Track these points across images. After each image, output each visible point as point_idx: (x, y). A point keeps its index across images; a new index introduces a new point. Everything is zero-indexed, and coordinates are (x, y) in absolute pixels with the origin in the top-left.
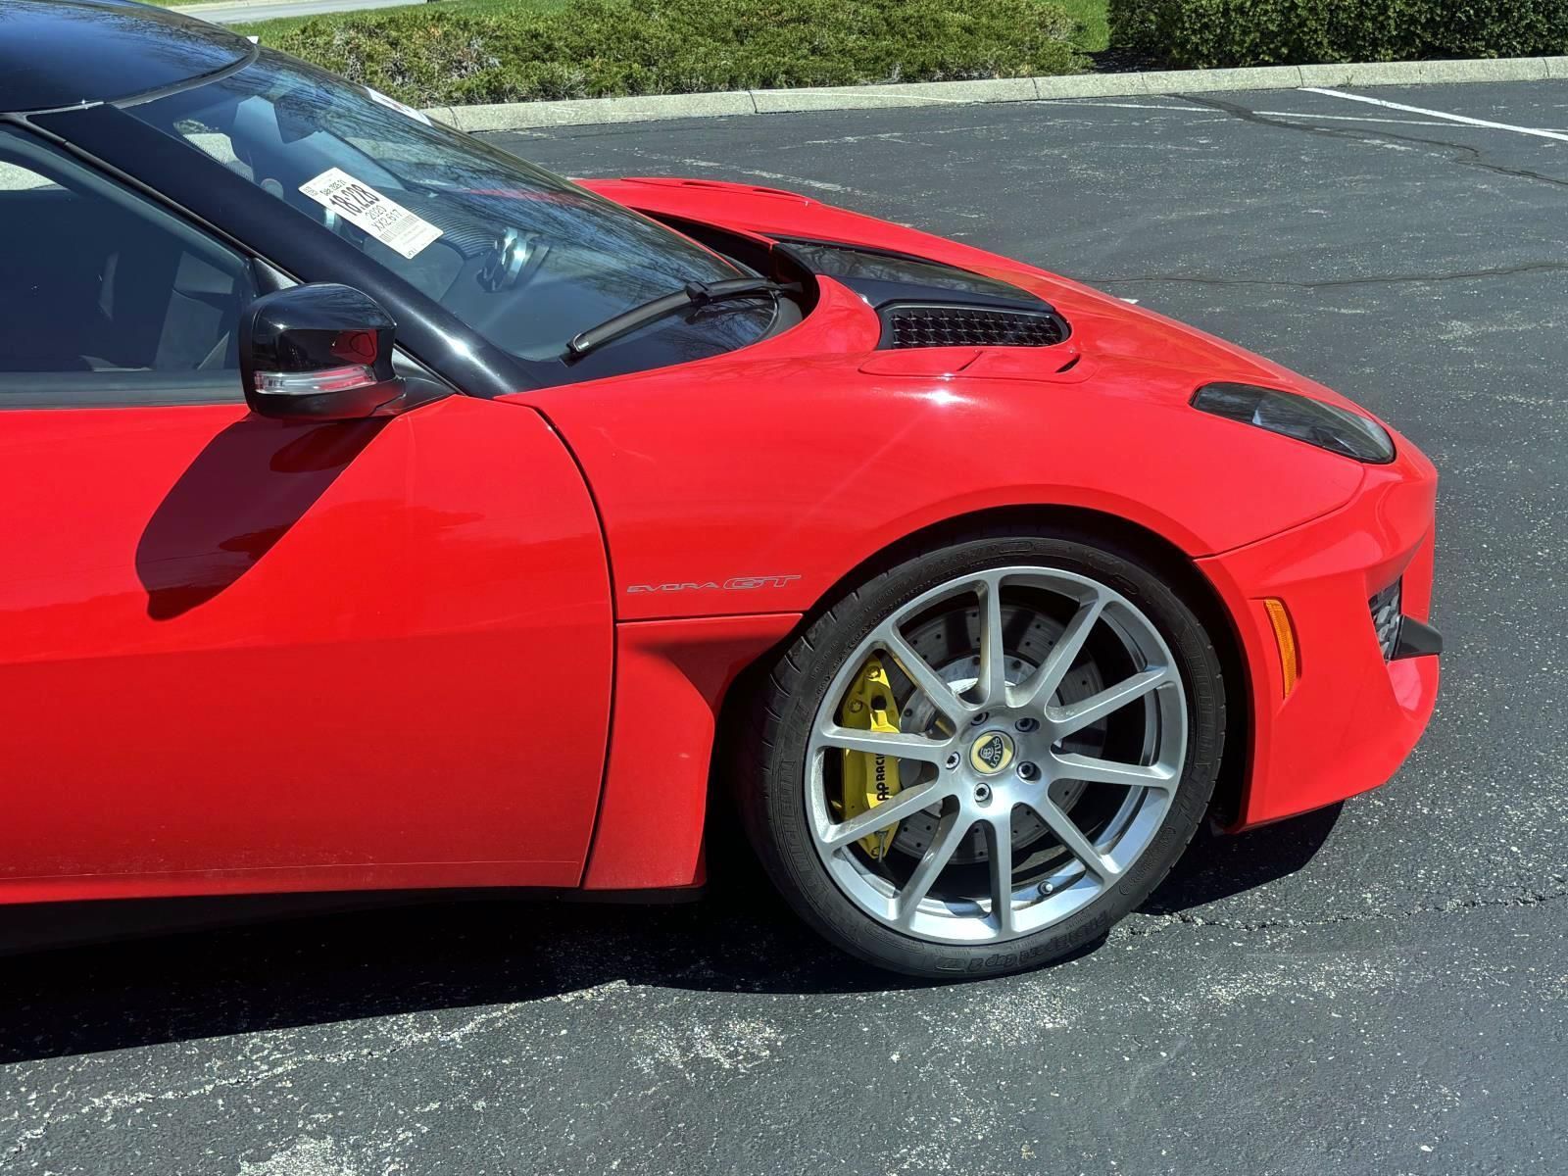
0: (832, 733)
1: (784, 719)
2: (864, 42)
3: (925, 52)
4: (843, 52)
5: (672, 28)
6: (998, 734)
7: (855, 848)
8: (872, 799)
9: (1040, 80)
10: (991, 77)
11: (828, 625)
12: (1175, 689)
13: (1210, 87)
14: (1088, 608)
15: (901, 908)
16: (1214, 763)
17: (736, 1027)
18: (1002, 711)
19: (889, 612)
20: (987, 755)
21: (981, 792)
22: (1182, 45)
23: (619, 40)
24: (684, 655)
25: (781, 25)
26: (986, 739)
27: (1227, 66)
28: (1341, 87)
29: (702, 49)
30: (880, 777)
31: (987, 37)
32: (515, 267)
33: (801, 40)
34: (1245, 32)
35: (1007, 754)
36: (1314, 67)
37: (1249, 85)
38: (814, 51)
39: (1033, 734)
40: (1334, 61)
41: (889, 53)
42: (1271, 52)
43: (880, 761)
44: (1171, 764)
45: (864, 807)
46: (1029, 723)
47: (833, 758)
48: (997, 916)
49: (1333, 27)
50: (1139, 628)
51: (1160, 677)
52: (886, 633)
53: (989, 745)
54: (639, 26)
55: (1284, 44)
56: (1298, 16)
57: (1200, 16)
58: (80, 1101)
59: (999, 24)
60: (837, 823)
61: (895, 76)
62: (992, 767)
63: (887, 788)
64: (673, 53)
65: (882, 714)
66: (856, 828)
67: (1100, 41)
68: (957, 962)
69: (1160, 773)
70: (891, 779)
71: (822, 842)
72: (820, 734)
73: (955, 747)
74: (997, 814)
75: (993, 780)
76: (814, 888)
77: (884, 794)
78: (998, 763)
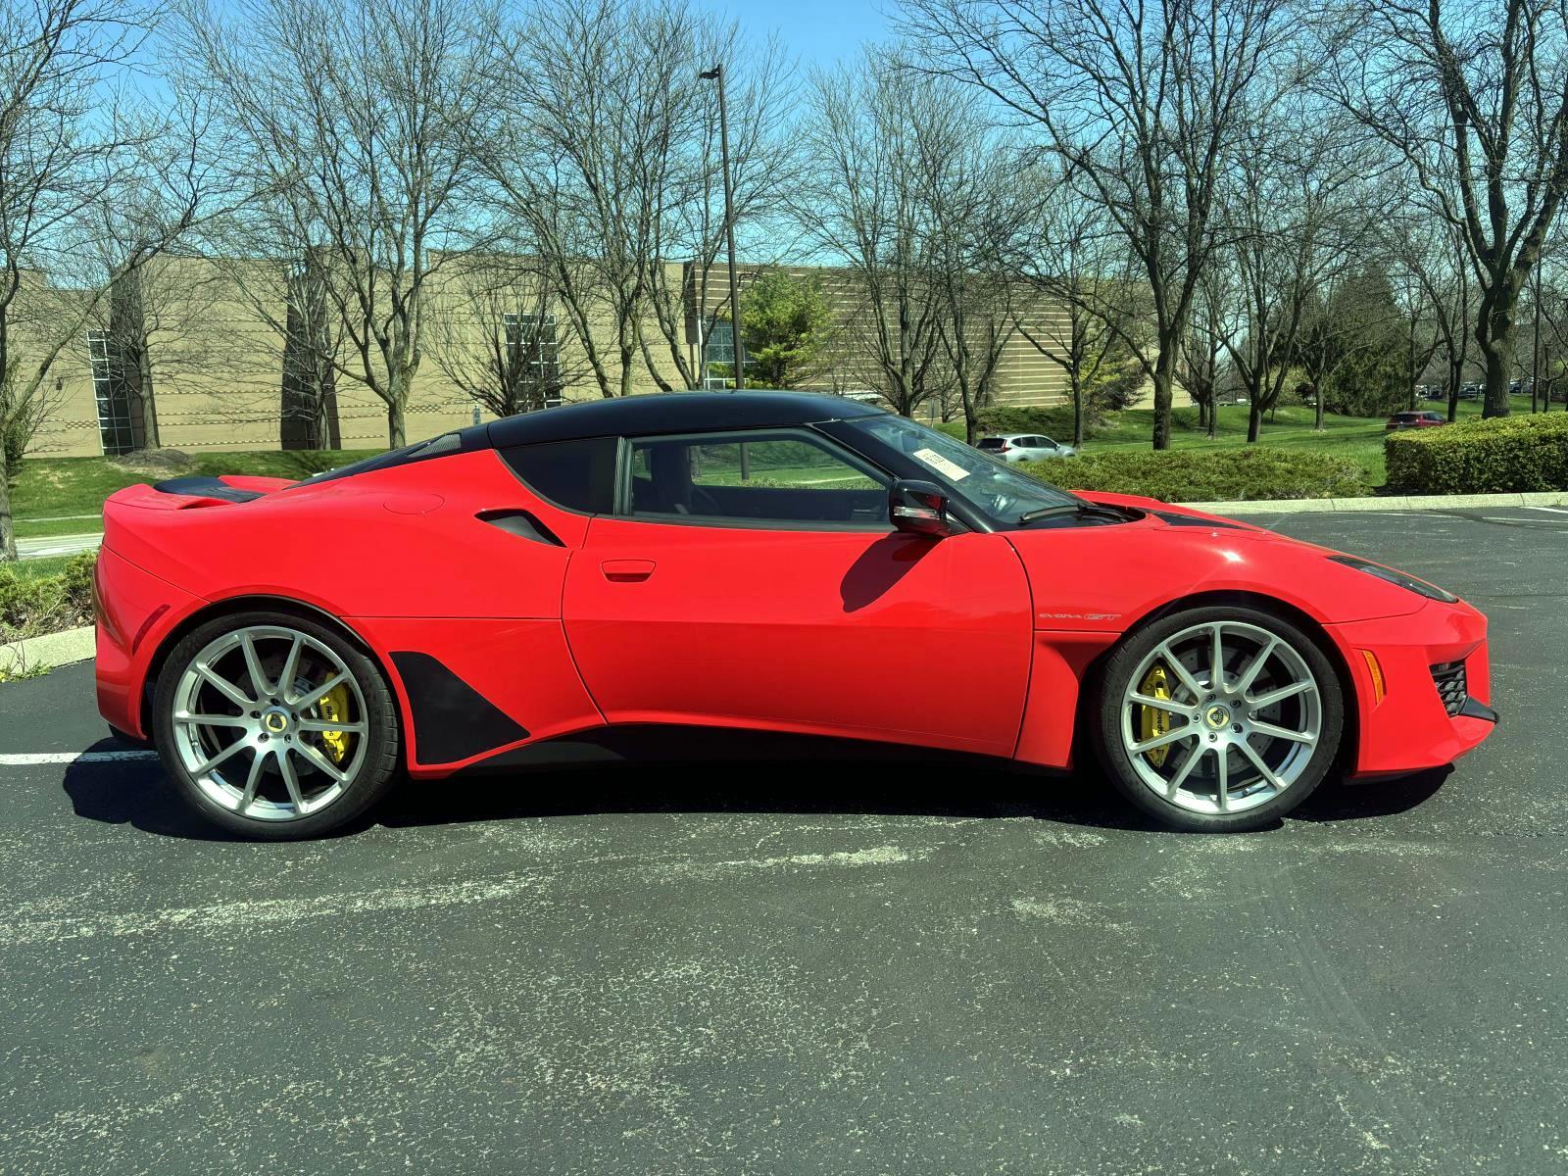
0: (1135, 695)
1: (1111, 684)
2: (1221, 478)
3: (1260, 483)
4: (1208, 484)
5: (1104, 471)
6: (1221, 707)
7: (1144, 754)
8: (1155, 733)
9: (1335, 501)
10: (1303, 498)
11: (1134, 642)
12: (1313, 692)
13: (1457, 505)
14: (1267, 645)
15: (1169, 788)
16: (1337, 733)
17: (1084, 835)
18: (1222, 694)
19: (1165, 638)
20: (1216, 717)
21: (1212, 737)
22: (1436, 481)
23: (1073, 477)
24: (1064, 648)
25: (1171, 469)
26: (1214, 710)
27: (1468, 493)
28: (1552, 506)
29: (1122, 482)
30: (1160, 722)
31: (1302, 476)
32: (1000, 508)
33: (1183, 477)
34: (1481, 472)
35: (1226, 719)
36: (1533, 494)
37: (1484, 504)
38: (1191, 483)
39: (1239, 709)
40: (1547, 490)
41: (1237, 485)
42: (1500, 485)
43: (1160, 713)
44: (1313, 732)
45: (1151, 736)
46: (1237, 703)
47: (1136, 708)
48: (1219, 802)
49: (1546, 469)
50: (1294, 658)
51: (1307, 685)
52: (1163, 648)
53: (1216, 713)
54: (1084, 470)
55: (1511, 480)
56: (1519, 462)
57: (1448, 463)
58: (794, 826)
59: (1311, 469)
60: (1136, 741)
61: (1241, 497)
62: (1218, 724)
63: (1163, 727)
64: (1103, 484)
65: (1160, 690)
66: (1146, 746)
67: (1381, 481)
68: (1197, 821)
69: (1307, 736)
70: (1165, 724)
71: (1129, 749)
72: (1128, 695)
73: (1199, 712)
74: (1219, 747)
75: (1218, 731)
76: (1124, 772)
77: (1162, 731)
78: (1221, 722)
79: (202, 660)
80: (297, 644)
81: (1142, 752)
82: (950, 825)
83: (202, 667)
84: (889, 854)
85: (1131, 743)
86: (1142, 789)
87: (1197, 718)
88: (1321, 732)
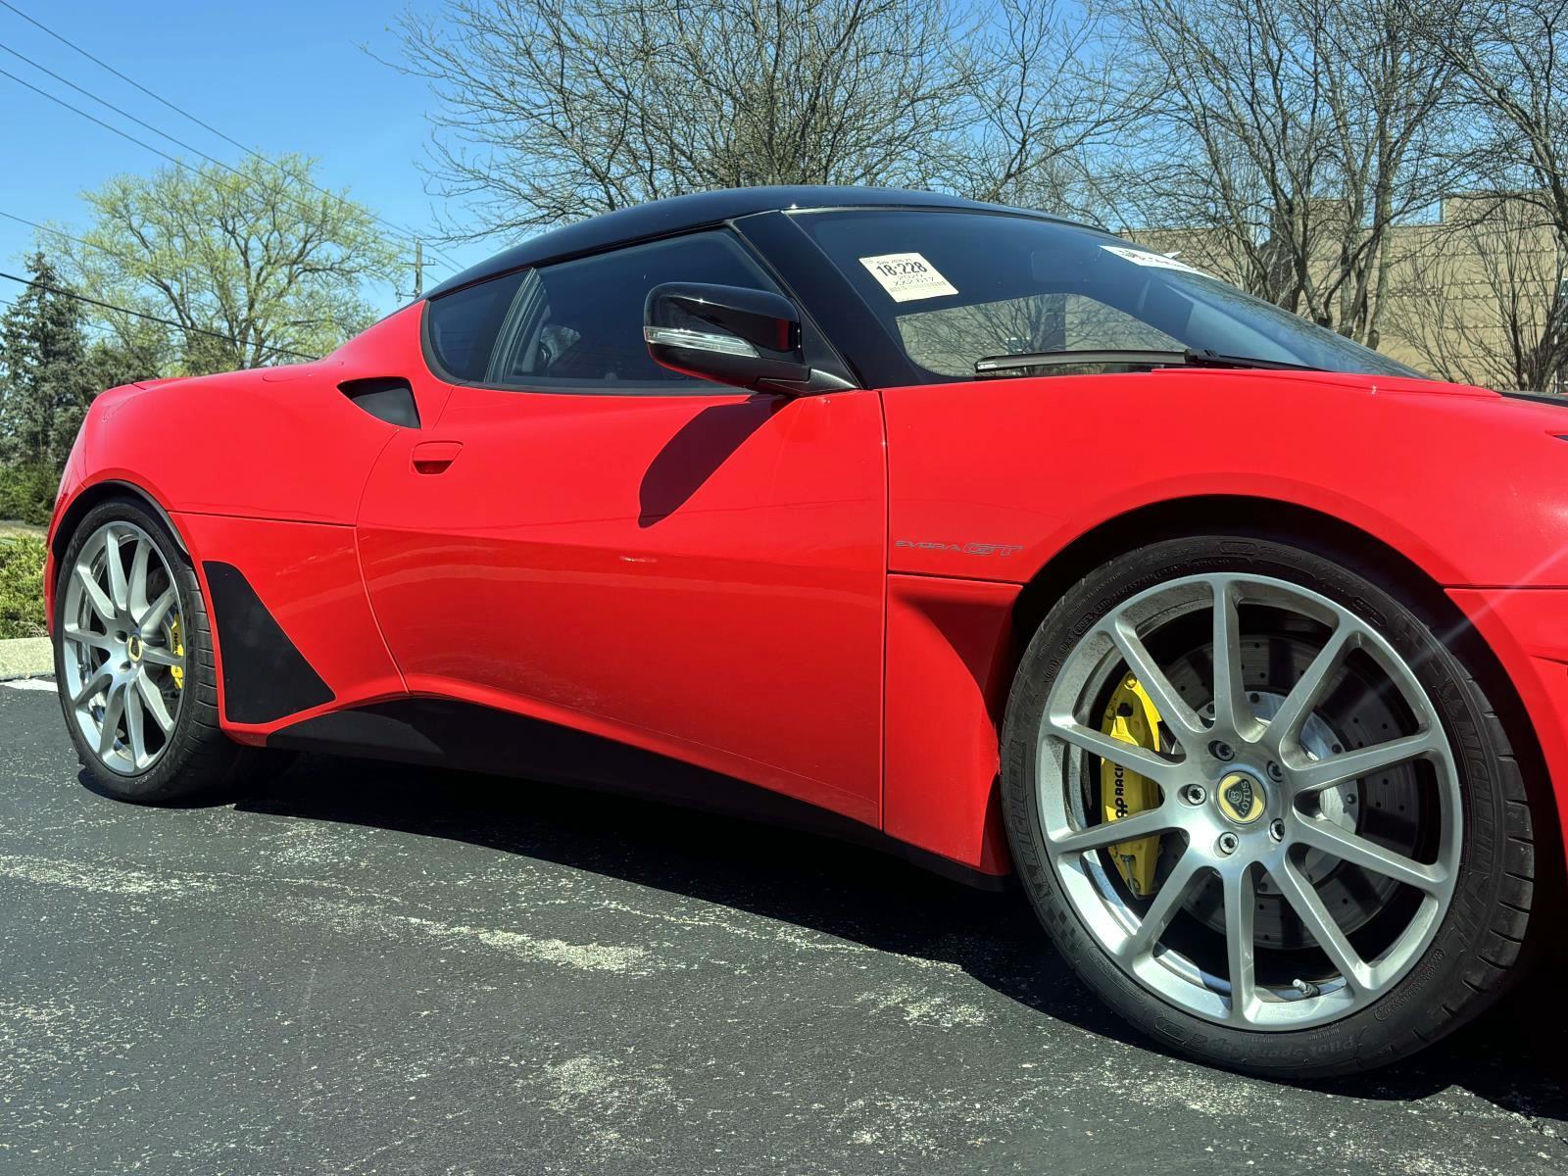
6: (1246, 777)
8: (1111, 814)
17: (964, 1008)
20: (1235, 799)
26: (1233, 779)
30: (1119, 792)
39: (1283, 787)
43: (1119, 773)
48: (1231, 996)
50: (1403, 678)
52: (1112, 627)
53: (1236, 787)
62: (1240, 815)
63: (1126, 806)
65: (1122, 720)
69: (1432, 875)
70: (1129, 796)
71: (1049, 840)
72: (1048, 721)
73: (1198, 779)
74: (1231, 868)
75: (1242, 832)
76: (1039, 887)
77: (1123, 812)
78: (1248, 812)
79: (84, 562)
80: (140, 546)
81: (1074, 853)
82: (804, 944)
83: (84, 570)
84: (611, 959)
85: (1058, 827)
86: (1073, 931)
87: (1196, 795)
88: (1460, 868)
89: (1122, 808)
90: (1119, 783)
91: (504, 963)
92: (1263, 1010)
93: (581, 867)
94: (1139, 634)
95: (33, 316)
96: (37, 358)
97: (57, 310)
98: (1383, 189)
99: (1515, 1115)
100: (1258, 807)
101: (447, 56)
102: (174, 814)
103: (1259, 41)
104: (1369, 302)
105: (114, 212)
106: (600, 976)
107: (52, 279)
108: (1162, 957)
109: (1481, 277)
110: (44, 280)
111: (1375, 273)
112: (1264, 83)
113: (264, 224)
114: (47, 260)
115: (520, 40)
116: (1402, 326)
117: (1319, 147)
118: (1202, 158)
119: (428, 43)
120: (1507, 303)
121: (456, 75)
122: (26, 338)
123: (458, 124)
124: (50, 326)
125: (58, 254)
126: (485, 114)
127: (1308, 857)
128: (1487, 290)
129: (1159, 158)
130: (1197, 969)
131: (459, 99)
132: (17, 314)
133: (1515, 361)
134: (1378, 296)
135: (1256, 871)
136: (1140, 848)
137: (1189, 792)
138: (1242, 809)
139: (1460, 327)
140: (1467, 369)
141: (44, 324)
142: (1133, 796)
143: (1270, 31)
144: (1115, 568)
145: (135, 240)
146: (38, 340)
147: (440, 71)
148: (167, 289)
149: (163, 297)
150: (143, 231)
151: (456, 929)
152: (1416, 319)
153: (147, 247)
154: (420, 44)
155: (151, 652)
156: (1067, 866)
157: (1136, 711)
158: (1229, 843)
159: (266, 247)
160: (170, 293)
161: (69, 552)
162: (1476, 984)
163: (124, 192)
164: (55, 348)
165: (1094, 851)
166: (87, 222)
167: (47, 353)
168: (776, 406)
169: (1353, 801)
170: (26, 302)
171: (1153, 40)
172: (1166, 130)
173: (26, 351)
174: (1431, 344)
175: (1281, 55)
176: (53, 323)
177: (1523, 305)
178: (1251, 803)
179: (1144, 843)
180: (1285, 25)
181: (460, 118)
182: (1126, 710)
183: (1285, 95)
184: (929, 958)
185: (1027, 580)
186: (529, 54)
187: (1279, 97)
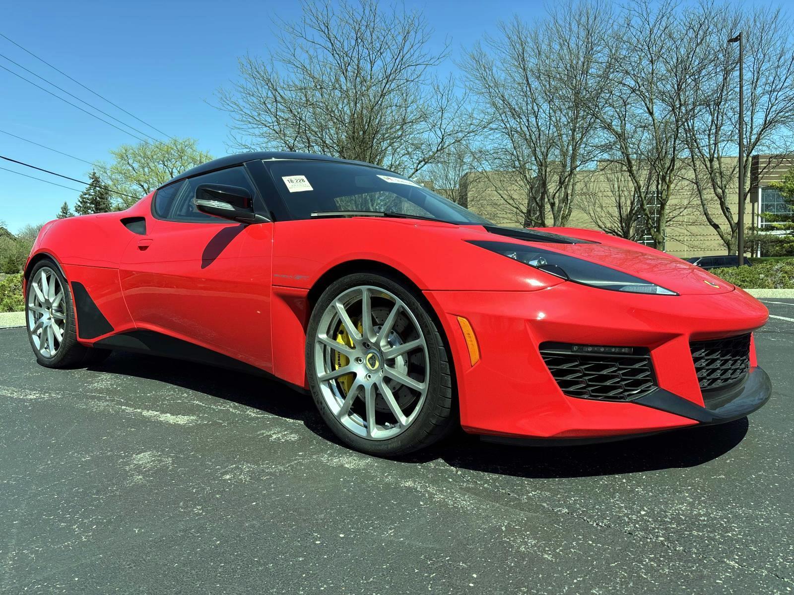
0: (322, 337)
6: (374, 354)
8: (337, 368)
12: (425, 349)
19: (336, 296)
20: (371, 361)
26: (370, 355)
43: (339, 354)
44: (426, 383)
51: (420, 342)
52: (336, 304)
53: (371, 358)
62: (372, 367)
65: (340, 336)
66: (328, 376)
69: (421, 386)
71: (318, 377)
72: (318, 336)
73: (360, 355)
74: (368, 384)
75: (373, 373)
76: (314, 393)
77: (340, 367)
78: (374, 366)
79: (35, 282)
80: (52, 276)
81: (327, 381)
82: (253, 415)
83: (35, 285)
84: (182, 420)
85: (321, 373)
86: (324, 408)
87: (360, 361)
88: (429, 384)
89: (340, 365)
90: (339, 357)
91: (146, 421)
92: (378, 433)
93: (191, 388)
94: (345, 308)
95: (92, 195)
96: (93, 210)
97: (100, 193)
98: (573, 158)
99: (452, 467)
100: (377, 364)
101: (235, 104)
102: (63, 371)
103: (531, 105)
104: (569, 197)
105: (122, 158)
106: (176, 426)
107: (99, 182)
108: (352, 416)
109: (608, 189)
110: (96, 181)
111: (571, 187)
112: (533, 120)
113: (178, 164)
114: (97, 175)
115: (261, 99)
116: (582, 206)
117: (551, 144)
118: (510, 146)
119: (229, 99)
120: (618, 199)
121: (238, 111)
122: (89, 203)
123: (239, 129)
124: (98, 199)
125: (101, 173)
126: (250, 125)
127: (391, 383)
128: (610, 194)
129: (496, 145)
130: (362, 420)
131: (240, 120)
132: (86, 195)
133: (620, 218)
134: (572, 195)
135: (375, 387)
136: (345, 379)
137: (358, 360)
138: (373, 365)
139: (602, 207)
140: (604, 221)
141: (96, 198)
142: (343, 362)
143: (534, 100)
144: (336, 284)
145: (130, 168)
146: (94, 204)
147: (232, 109)
148: (142, 186)
149: (141, 189)
150: (134, 165)
151: (136, 410)
152: (586, 204)
153: (135, 171)
154: (225, 99)
155: (56, 314)
156: (323, 386)
157: (345, 333)
158: (370, 376)
159: (179, 172)
160: (143, 188)
161: (30, 278)
162: (434, 423)
163: (126, 151)
164: (100, 207)
165: (334, 380)
166: (112, 162)
167: (97, 209)
168: (245, 227)
169: (406, 362)
170: (89, 190)
171: (494, 104)
172: (498, 136)
173: (89, 208)
174: (591, 212)
175: (539, 110)
176: (99, 198)
177: (623, 199)
178: (375, 363)
179: (346, 377)
180: (540, 100)
181: (241, 127)
182: (342, 333)
183: (540, 124)
184: (293, 419)
185: (310, 288)
186: (265, 104)
187: (537, 125)
